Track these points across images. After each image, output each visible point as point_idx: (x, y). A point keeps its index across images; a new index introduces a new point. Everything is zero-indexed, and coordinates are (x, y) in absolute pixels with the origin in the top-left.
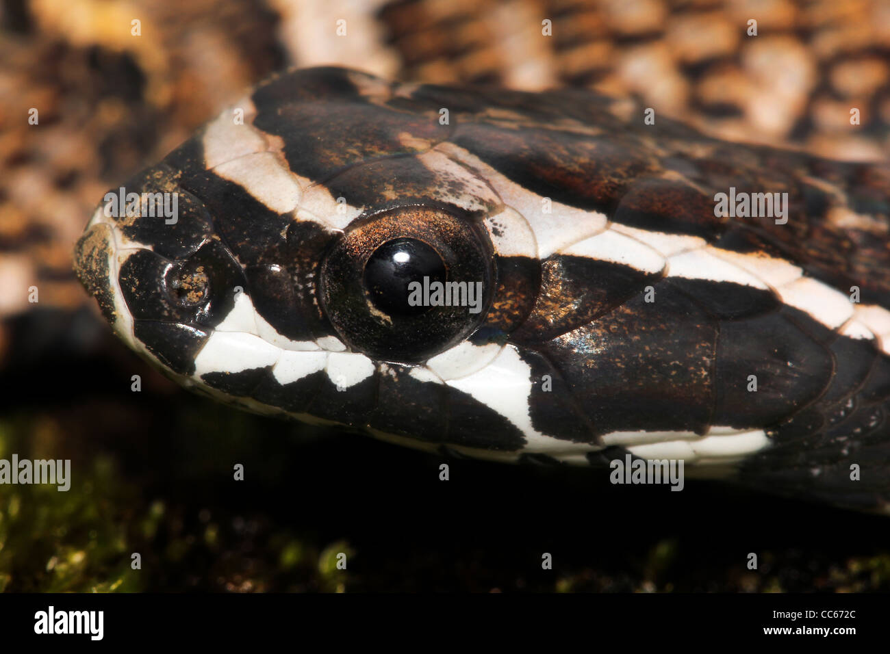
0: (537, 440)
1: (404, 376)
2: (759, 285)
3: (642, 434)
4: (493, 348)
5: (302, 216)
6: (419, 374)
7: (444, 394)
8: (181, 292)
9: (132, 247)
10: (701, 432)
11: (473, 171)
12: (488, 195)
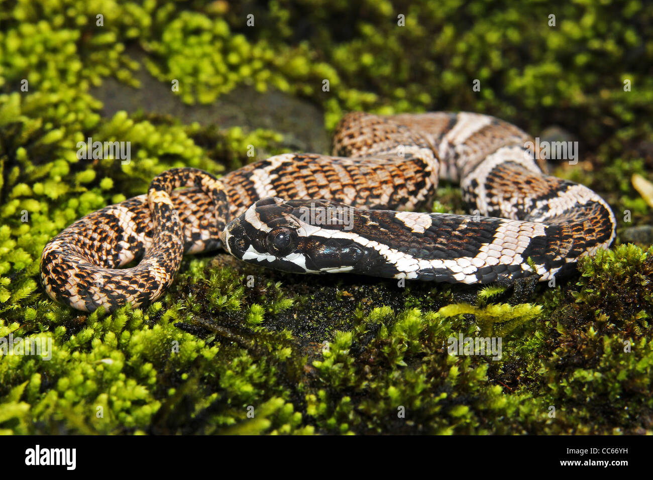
0: (308, 271)
1: (281, 259)
2: (350, 239)
3: (328, 268)
4: (299, 254)
5: (262, 230)
6: (284, 259)
7: (289, 263)
8: (240, 244)
9: (231, 236)
10: (340, 267)
11: (295, 220)
12: (298, 225)
